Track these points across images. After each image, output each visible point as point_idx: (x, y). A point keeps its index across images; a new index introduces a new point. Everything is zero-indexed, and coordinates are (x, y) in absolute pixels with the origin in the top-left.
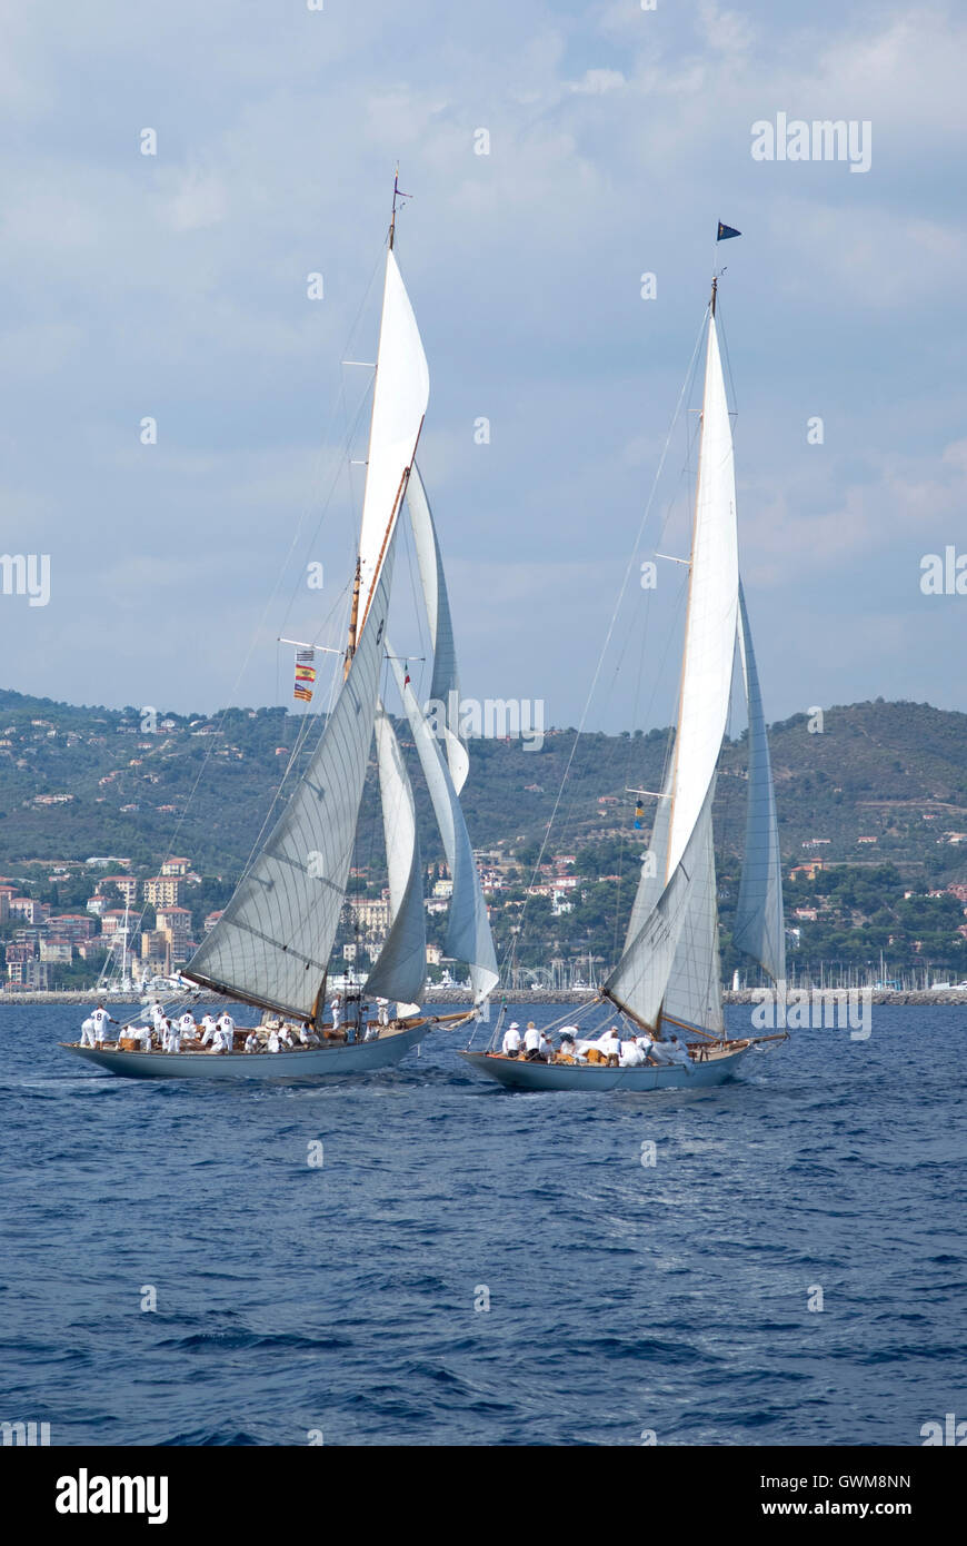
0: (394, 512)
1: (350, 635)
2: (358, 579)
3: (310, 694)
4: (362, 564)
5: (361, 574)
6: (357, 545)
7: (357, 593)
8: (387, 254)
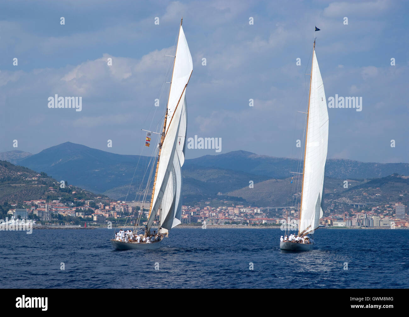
0: (184, 90)
1: (164, 129)
2: (167, 114)
3: (149, 144)
4: (168, 110)
5: (168, 113)
6: (167, 105)
7: (167, 118)
8: (180, 27)
